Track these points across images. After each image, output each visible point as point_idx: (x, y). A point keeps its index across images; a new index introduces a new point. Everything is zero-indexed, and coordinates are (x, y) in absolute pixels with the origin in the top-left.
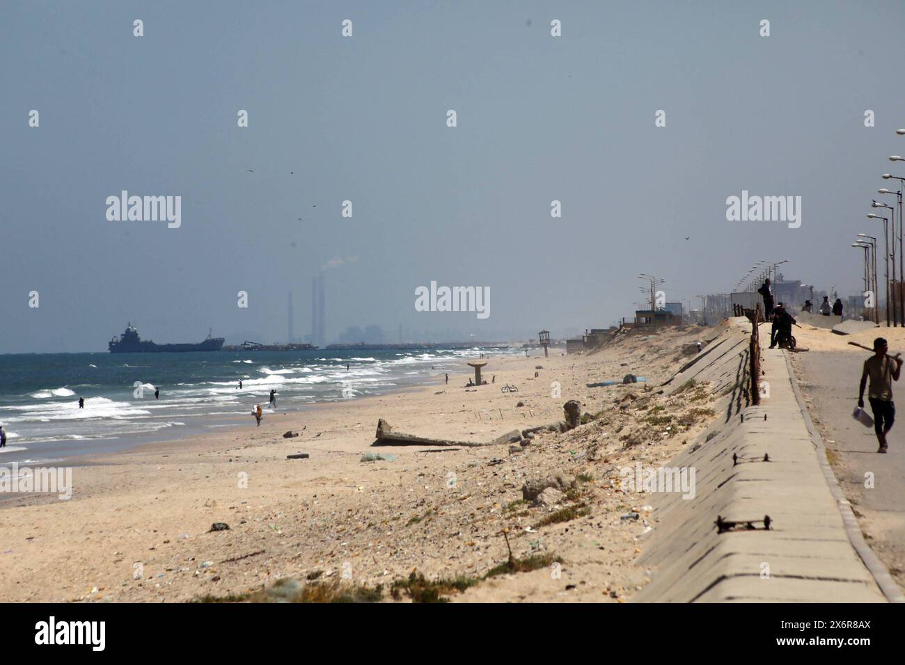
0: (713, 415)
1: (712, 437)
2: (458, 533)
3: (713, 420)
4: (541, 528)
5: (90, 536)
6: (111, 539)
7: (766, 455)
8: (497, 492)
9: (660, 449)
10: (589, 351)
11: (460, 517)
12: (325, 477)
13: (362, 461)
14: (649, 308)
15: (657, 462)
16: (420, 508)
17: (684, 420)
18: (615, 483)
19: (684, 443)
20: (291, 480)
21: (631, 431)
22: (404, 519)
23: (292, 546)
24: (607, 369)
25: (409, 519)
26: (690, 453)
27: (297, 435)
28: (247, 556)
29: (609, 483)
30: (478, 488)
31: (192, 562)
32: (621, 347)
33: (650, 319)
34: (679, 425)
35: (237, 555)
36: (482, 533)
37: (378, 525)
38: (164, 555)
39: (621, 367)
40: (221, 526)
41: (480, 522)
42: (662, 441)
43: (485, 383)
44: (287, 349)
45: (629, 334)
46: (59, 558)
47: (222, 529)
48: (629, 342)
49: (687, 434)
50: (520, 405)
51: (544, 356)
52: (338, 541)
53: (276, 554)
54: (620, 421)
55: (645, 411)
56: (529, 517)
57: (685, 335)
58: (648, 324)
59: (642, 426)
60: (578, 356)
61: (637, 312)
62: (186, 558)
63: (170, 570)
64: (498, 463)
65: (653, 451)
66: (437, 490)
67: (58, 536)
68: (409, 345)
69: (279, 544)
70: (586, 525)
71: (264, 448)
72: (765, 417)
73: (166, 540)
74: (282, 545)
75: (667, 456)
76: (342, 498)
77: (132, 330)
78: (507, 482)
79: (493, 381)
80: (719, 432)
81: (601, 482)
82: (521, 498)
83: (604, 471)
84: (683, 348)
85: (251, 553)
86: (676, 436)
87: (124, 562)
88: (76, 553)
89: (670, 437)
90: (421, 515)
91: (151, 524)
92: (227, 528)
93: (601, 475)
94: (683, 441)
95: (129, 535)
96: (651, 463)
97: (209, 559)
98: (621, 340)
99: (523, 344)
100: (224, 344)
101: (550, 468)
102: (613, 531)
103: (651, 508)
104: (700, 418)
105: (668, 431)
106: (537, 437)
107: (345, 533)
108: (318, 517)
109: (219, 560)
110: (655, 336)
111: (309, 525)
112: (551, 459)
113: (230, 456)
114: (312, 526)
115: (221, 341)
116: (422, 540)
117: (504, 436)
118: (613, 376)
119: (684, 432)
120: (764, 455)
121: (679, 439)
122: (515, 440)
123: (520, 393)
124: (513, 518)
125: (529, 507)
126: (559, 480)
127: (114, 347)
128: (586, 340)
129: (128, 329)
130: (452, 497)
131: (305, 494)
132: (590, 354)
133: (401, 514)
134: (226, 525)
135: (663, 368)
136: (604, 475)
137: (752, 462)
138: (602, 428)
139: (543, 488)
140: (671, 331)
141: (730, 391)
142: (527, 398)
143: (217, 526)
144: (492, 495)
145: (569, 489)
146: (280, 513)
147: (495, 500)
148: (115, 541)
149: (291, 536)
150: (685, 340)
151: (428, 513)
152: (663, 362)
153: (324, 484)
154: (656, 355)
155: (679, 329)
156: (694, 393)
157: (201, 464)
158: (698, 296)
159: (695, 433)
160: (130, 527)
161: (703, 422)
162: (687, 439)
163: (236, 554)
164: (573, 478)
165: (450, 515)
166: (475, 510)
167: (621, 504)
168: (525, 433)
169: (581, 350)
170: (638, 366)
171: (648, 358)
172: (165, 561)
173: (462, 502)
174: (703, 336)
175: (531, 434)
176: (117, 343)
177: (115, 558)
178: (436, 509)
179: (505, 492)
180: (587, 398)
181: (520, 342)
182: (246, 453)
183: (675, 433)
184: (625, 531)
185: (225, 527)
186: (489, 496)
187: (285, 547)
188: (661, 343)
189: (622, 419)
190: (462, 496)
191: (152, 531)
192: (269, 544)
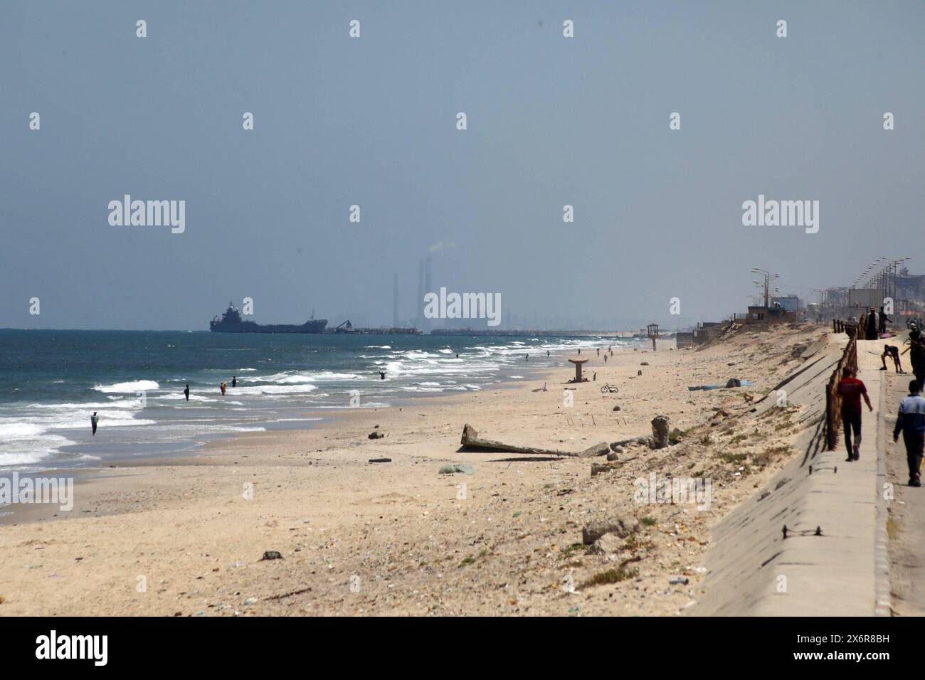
0: (789, 454)
1: (782, 485)
2: (505, 585)
3: (790, 460)
4: (586, 589)
5: (141, 559)
6: (161, 564)
7: (819, 529)
8: (559, 531)
9: (730, 492)
10: (698, 347)
11: (515, 560)
12: (396, 493)
13: (440, 473)
14: (762, 304)
15: (725, 507)
16: (477, 546)
17: (759, 458)
18: (680, 528)
19: (755, 486)
20: (363, 495)
21: (705, 467)
22: (458, 559)
23: (340, 585)
24: (712, 368)
25: (463, 559)
26: (759, 500)
27: (383, 436)
28: (292, 594)
29: (674, 527)
30: (540, 524)
31: (237, 596)
32: (731, 344)
33: (763, 315)
34: (754, 465)
35: (282, 592)
36: (528, 587)
37: (430, 565)
38: (211, 586)
39: (728, 367)
40: (274, 554)
41: (530, 572)
42: (733, 482)
43: (586, 380)
44: (391, 332)
45: (740, 331)
46: (103, 585)
47: (274, 558)
48: (739, 339)
49: (761, 475)
50: (617, 409)
51: (652, 350)
52: (386, 582)
53: (321, 594)
54: (698, 452)
55: (730, 437)
56: (582, 568)
57: (798, 333)
58: (760, 321)
59: (716, 463)
60: (687, 351)
61: (749, 308)
62: (231, 591)
63: (212, 606)
64: (568, 493)
65: (722, 494)
66: (499, 523)
67: (109, 557)
68: (516, 331)
69: (327, 581)
70: (633, 588)
71: (346, 450)
72: (835, 470)
73: (215, 568)
74: (330, 582)
75: (737, 500)
76: (404, 526)
77: (234, 310)
78: (570, 519)
79: (594, 378)
80: (790, 480)
81: (666, 526)
82: (580, 540)
83: (669, 513)
84: (794, 348)
85: (297, 590)
86: (749, 478)
87: (169, 592)
88: (121, 579)
89: (742, 479)
90: (476, 555)
91: (205, 548)
92: (279, 557)
93: (666, 518)
94: (755, 484)
95: (181, 559)
96: (719, 507)
97: (255, 594)
98: (731, 337)
99: (633, 333)
100: (327, 327)
101: (617, 505)
102: (656, 601)
103: (704, 570)
104: (776, 458)
105: (741, 472)
106: (625, 450)
107: (396, 572)
108: (373, 550)
109: (264, 596)
110: (767, 333)
111: (362, 558)
112: (622, 492)
113: (310, 458)
114: (365, 560)
115: (324, 323)
116: (467, 590)
117: (592, 448)
118: (718, 377)
119: (757, 473)
120: (816, 529)
121: (751, 481)
122: (602, 453)
123: (619, 395)
124: (566, 568)
125: (586, 554)
126: (621, 523)
127: (215, 326)
128: (696, 334)
129: (230, 309)
130: (512, 535)
131: (371, 513)
132: (699, 350)
133: (456, 552)
134: (278, 553)
135: (770, 370)
136: (669, 519)
137: (803, 535)
138: (679, 459)
139: (604, 532)
140: (784, 328)
141: (815, 423)
142: (624, 401)
143: (270, 555)
144: (552, 535)
145: (631, 533)
146: (337, 541)
147: (554, 540)
148: (163, 566)
149: (341, 572)
150: (797, 339)
151: (483, 554)
152: (771, 364)
153: (394, 502)
154: (765, 356)
155: (792, 327)
156: (782, 418)
157: (278, 468)
158: (815, 290)
159: (769, 475)
160: (183, 550)
161: (778, 461)
162: (759, 482)
163: (282, 590)
164: (636, 522)
165: (506, 556)
166: (533, 551)
167: (678, 559)
168: (613, 446)
169: (690, 345)
170: (747, 366)
171: (758, 357)
172: (209, 594)
173: (521, 541)
174: (816, 335)
175: (619, 447)
176: (218, 322)
177: (160, 587)
178: (493, 548)
179: (566, 532)
180: (687, 402)
181: (631, 332)
182: (326, 455)
183: (748, 473)
184: (668, 602)
185: (277, 555)
186: (548, 536)
187: (332, 584)
188: (771, 341)
189: (699, 450)
190: (522, 534)
191: (204, 555)
192: (317, 580)
